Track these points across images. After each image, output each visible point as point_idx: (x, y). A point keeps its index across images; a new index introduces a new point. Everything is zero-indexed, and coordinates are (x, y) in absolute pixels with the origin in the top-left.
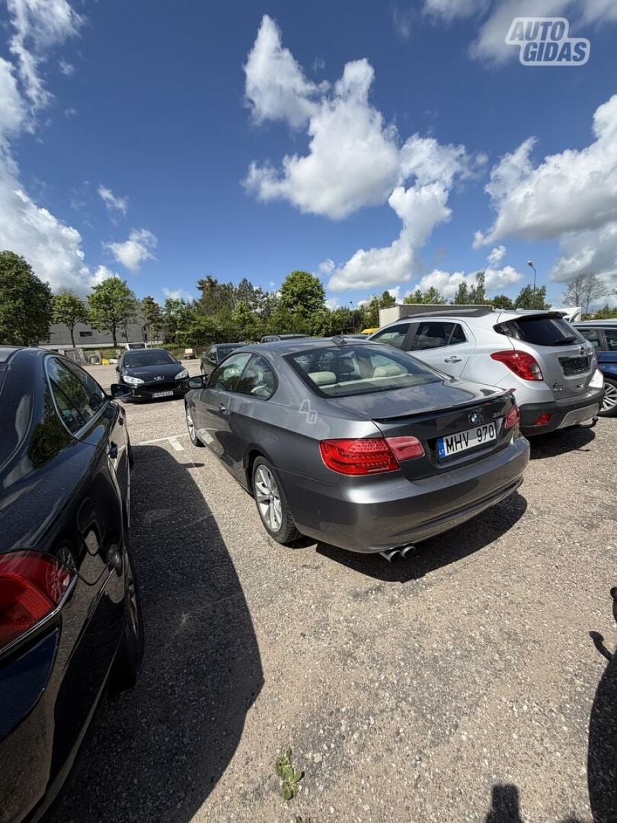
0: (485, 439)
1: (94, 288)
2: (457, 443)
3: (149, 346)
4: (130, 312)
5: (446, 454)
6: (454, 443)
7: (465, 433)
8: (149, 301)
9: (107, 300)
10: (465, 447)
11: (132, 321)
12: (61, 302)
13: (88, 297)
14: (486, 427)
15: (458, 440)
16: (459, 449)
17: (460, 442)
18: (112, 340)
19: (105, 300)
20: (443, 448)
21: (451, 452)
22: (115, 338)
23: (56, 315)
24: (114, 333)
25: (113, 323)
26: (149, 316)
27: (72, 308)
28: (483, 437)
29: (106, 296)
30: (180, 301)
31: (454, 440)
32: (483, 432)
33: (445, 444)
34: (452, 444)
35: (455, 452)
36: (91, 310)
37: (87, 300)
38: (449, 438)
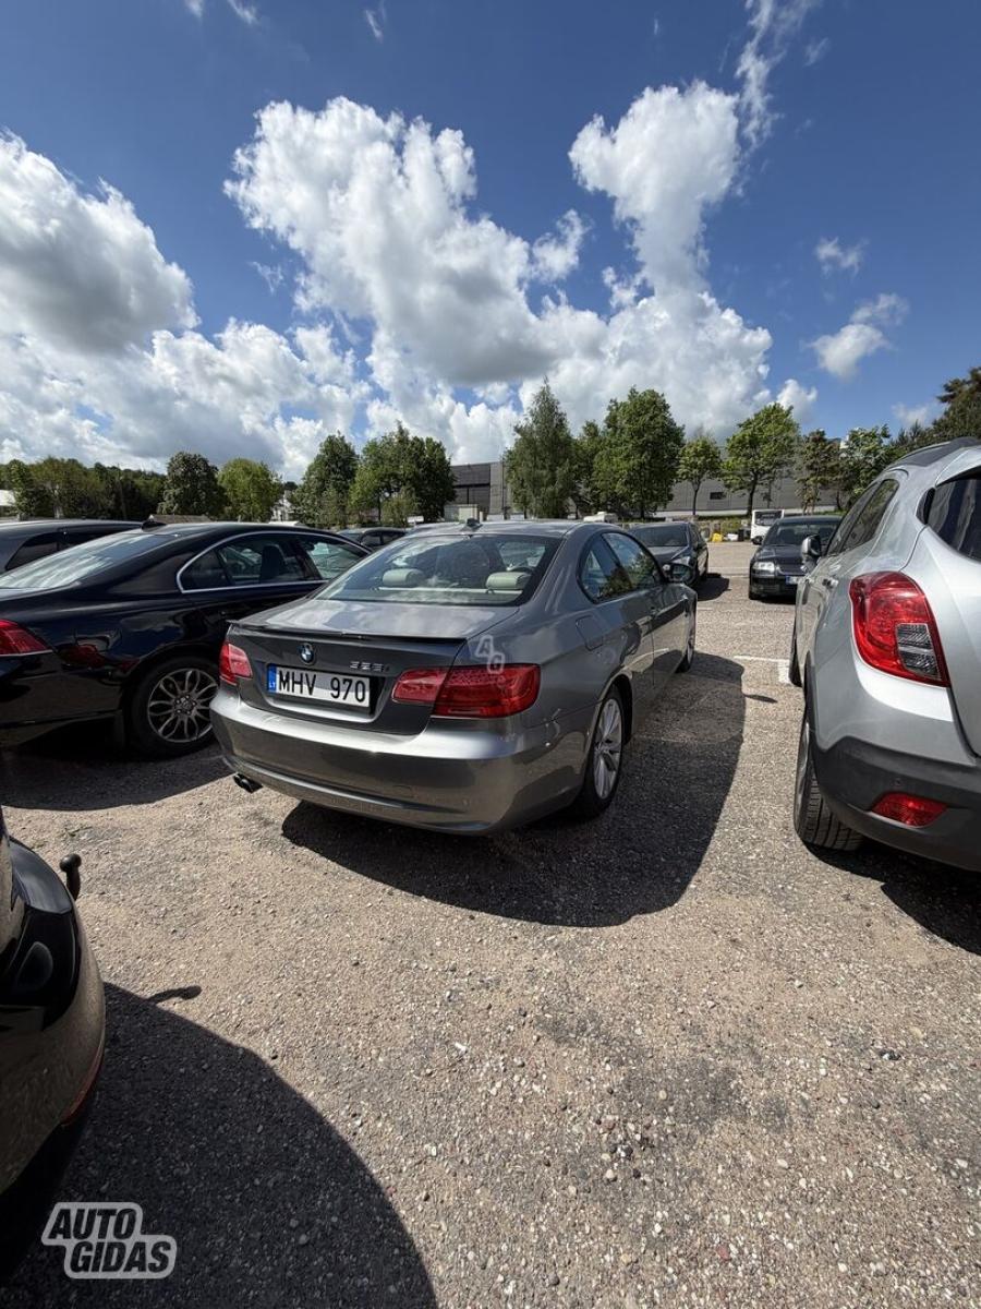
0: (345, 698)
1: (740, 426)
2: (294, 683)
3: (786, 515)
4: (785, 458)
5: (278, 691)
6: (291, 681)
7: (311, 674)
8: (817, 436)
9: (754, 442)
10: (306, 694)
11: (785, 473)
12: (691, 451)
13: (728, 440)
14: (351, 681)
15: (297, 678)
16: (297, 693)
17: (301, 683)
18: (747, 506)
19: (750, 442)
20: (275, 681)
21: (284, 691)
22: (751, 502)
23: (682, 470)
24: (751, 495)
25: (754, 478)
26: (809, 463)
27: (703, 458)
28: (342, 694)
29: (752, 436)
30: (880, 432)
31: (291, 676)
32: (344, 687)
33: (278, 676)
34: (287, 680)
35: (290, 693)
36: (726, 458)
37: (726, 445)
38: (285, 671)
